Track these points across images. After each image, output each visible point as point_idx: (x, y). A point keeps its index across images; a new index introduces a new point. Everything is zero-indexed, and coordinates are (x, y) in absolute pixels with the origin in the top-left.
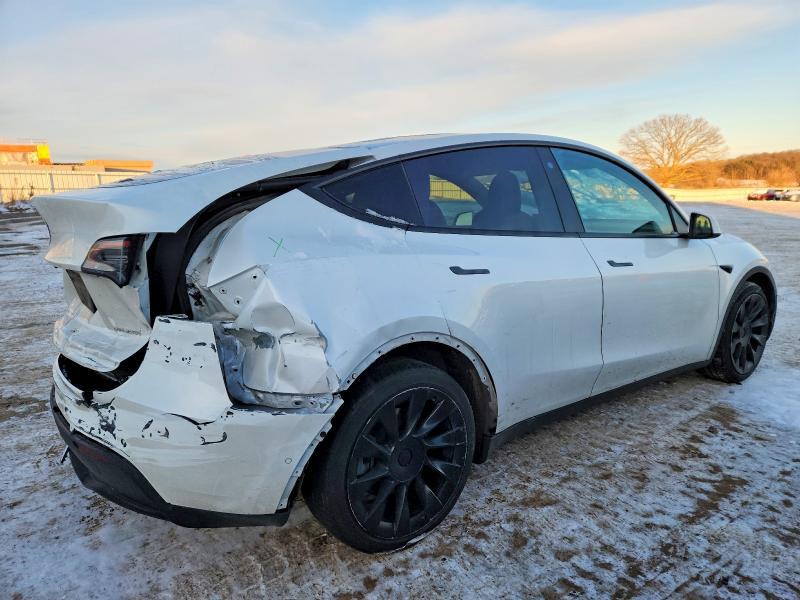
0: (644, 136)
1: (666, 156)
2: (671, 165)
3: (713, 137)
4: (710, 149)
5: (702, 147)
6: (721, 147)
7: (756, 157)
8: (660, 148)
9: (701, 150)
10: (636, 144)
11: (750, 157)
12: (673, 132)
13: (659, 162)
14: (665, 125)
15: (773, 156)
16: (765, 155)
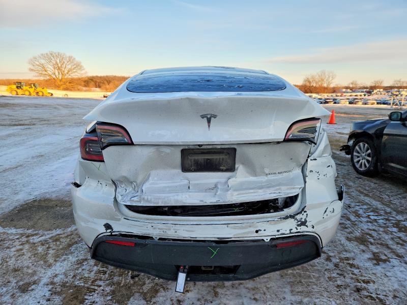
0: (43, 61)
1: (57, 73)
2: (60, 78)
3: (78, 66)
4: (79, 72)
5: (75, 70)
6: (83, 71)
7: (93, 77)
8: (53, 69)
9: (75, 72)
10: (38, 65)
11: (91, 77)
12: (58, 61)
13: (54, 77)
14: (53, 56)
15: (101, 77)
16: (97, 77)
